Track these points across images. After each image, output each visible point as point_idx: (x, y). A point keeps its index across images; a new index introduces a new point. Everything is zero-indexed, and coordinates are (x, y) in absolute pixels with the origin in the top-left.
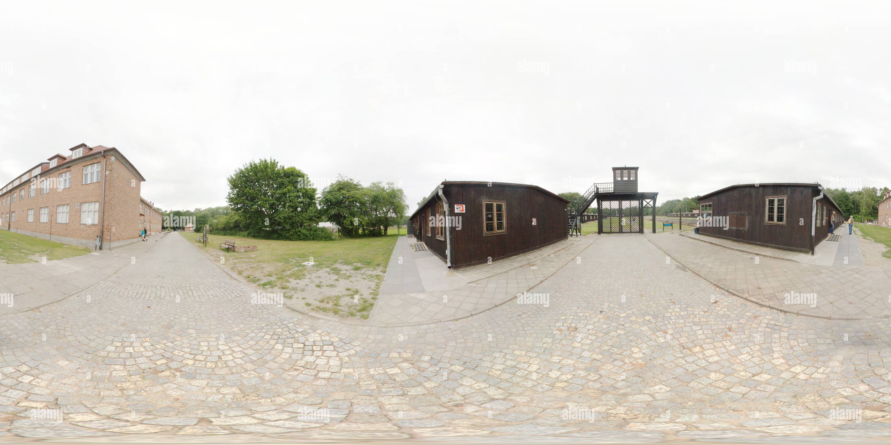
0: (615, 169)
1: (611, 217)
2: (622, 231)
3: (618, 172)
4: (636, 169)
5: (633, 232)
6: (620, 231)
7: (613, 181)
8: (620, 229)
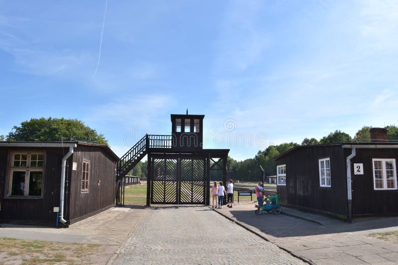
0: (174, 118)
1: (165, 181)
2: (180, 201)
3: (179, 120)
4: (201, 118)
5: (195, 203)
6: (177, 201)
7: (170, 134)
8: (177, 199)
